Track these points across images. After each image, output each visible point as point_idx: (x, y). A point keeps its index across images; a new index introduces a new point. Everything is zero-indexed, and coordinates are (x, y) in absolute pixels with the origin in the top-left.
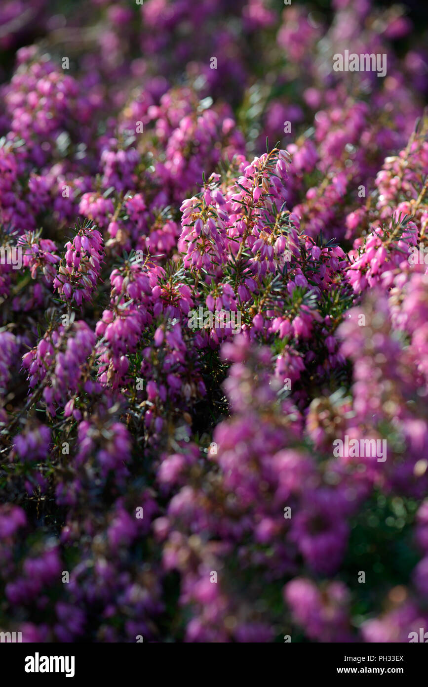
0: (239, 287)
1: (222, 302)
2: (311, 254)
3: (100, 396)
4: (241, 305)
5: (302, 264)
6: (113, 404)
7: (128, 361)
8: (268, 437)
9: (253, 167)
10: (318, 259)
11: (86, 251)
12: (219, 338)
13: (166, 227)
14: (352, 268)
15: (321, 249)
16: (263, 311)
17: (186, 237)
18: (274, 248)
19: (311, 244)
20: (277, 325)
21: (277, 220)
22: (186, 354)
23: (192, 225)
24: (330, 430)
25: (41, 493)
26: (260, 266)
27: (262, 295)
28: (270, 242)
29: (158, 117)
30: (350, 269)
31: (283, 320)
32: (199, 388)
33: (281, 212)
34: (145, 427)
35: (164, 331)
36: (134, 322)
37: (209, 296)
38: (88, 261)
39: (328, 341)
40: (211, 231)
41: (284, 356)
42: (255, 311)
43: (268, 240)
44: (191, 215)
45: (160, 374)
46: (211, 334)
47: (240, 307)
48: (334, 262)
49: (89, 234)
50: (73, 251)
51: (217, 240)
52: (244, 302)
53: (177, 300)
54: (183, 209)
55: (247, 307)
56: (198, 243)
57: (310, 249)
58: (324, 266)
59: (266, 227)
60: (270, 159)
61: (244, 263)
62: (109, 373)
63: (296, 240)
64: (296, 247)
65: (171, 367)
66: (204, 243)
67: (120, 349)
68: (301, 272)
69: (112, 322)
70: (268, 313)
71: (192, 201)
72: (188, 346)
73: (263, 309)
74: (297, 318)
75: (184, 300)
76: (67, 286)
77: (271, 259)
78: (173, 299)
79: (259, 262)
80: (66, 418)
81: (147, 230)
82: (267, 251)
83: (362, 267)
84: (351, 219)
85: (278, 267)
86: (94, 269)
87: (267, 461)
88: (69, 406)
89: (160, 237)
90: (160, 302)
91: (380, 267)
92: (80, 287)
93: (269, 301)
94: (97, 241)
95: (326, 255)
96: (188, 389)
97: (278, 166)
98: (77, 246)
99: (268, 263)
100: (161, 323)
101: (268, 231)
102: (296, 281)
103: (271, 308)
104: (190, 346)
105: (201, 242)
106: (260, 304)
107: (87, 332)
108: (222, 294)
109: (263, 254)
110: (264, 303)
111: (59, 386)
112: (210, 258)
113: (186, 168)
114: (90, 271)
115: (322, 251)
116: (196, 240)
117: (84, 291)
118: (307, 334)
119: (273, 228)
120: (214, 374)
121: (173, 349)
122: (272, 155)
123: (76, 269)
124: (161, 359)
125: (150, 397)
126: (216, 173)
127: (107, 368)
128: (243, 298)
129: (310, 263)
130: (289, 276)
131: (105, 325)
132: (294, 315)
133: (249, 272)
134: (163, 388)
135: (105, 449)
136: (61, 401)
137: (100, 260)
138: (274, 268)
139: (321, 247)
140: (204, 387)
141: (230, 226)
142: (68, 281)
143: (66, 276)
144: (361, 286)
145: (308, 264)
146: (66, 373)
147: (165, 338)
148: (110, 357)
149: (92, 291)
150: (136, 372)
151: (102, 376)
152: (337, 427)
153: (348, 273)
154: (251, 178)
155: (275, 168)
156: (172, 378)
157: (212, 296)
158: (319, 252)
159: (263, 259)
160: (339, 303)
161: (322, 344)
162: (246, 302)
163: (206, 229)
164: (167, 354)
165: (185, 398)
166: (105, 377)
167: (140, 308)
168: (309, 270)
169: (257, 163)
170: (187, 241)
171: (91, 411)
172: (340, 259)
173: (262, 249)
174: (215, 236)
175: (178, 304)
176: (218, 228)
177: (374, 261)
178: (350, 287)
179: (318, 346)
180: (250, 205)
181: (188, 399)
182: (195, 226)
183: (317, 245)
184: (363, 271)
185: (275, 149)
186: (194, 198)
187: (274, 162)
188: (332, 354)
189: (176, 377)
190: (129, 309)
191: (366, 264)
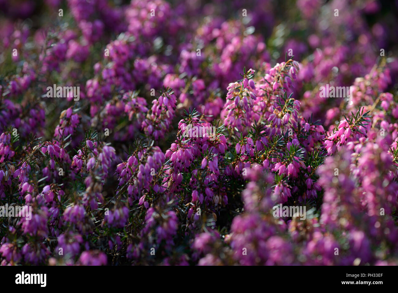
0: (257, 142)
1: (245, 149)
2: (304, 128)
3: (162, 195)
4: (257, 153)
5: (297, 133)
6: (170, 200)
7: (182, 177)
8: (264, 229)
9: (275, 70)
10: (308, 131)
11: (166, 106)
12: (240, 171)
13: (216, 102)
14: (328, 139)
15: (311, 125)
16: (269, 158)
17: (228, 106)
18: (282, 120)
19: (305, 121)
20: (278, 167)
21: (286, 103)
22: (219, 177)
23: (233, 100)
24: (303, 233)
25: (117, 251)
26: (271, 131)
27: (271, 148)
28: (280, 116)
29: (219, 36)
30: (327, 139)
31: (282, 164)
32: (223, 199)
33: (289, 98)
34: (187, 219)
35: (207, 160)
36: (190, 152)
37: (238, 144)
38: (165, 113)
39: (308, 181)
40: (244, 104)
41: (279, 186)
42: (265, 157)
43: (279, 115)
44: (233, 93)
45: (201, 186)
46: (236, 168)
47: (255, 153)
48: (317, 135)
49: (168, 96)
50: (157, 105)
51: (247, 111)
52: (259, 151)
53: (218, 144)
54: (229, 89)
55: (260, 154)
56: (235, 112)
57: (304, 125)
58: (311, 136)
59: (278, 107)
60: (287, 66)
61: (262, 127)
62: (169, 183)
63: (295, 117)
64: (295, 121)
65: (209, 183)
66: (239, 112)
67: (178, 168)
68: (296, 137)
69: (176, 151)
70: (273, 159)
71: (235, 85)
72: (221, 173)
73: (270, 157)
74: (291, 164)
75: (222, 144)
76: (151, 127)
77: (279, 127)
78: (215, 142)
79: (271, 129)
80: (139, 206)
81: (203, 102)
82: (277, 121)
83: (334, 139)
84: (330, 113)
85: (283, 132)
86: (168, 119)
87: (262, 244)
88: (142, 199)
89: (210, 107)
90: (207, 143)
91: (346, 140)
92: (158, 129)
93: (275, 152)
94: (173, 102)
95: (313, 130)
96: (217, 199)
97: (291, 71)
98: (160, 102)
99: (277, 129)
100: (206, 155)
101: (280, 110)
102: (292, 142)
103: (275, 156)
104: (222, 173)
105: (237, 111)
106: (268, 153)
107: (160, 153)
108: (246, 144)
109: (275, 123)
110: (271, 152)
111: (138, 184)
112: (241, 122)
113: (232, 69)
114: (166, 120)
115: (311, 127)
116: (234, 109)
117: (161, 131)
118: (295, 175)
119: (283, 108)
120: (234, 194)
121: (212, 172)
122: (288, 63)
123: (158, 116)
124: (203, 177)
125: (193, 200)
126: (252, 69)
127: (169, 179)
128: (258, 149)
129: (302, 133)
130: (289, 139)
131: (172, 152)
132: (289, 162)
133: (264, 133)
134: (202, 195)
135: (162, 226)
136: (137, 195)
137: (173, 114)
138: (280, 133)
139: (311, 124)
140: (227, 199)
141: (256, 104)
142: (151, 124)
143: (151, 121)
144: (332, 151)
145: (301, 133)
146: (143, 177)
147: (207, 165)
148: (171, 172)
149: (165, 132)
150: (186, 184)
151: (164, 184)
152: (307, 232)
153: (326, 142)
154: (274, 76)
155: (289, 71)
156: (208, 190)
157: (240, 144)
158: (309, 127)
159: (274, 126)
160: (318, 159)
161: (304, 183)
162: (260, 151)
163: (241, 103)
164: (207, 175)
165: (214, 204)
166: (167, 185)
167: (194, 146)
168: (301, 137)
169: (278, 67)
170: (228, 109)
171: (155, 203)
172: (321, 133)
173: (274, 120)
174: (246, 107)
175: (218, 147)
176: (248, 103)
177: (343, 136)
178: (326, 150)
179: (301, 184)
180: (270, 92)
181: (216, 205)
182: (235, 100)
183: (308, 123)
184: (335, 141)
185: (290, 60)
186: (236, 83)
187: (288, 68)
188: (309, 190)
189: (211, 190)
190: (187, 144)
191: (338, 137)
